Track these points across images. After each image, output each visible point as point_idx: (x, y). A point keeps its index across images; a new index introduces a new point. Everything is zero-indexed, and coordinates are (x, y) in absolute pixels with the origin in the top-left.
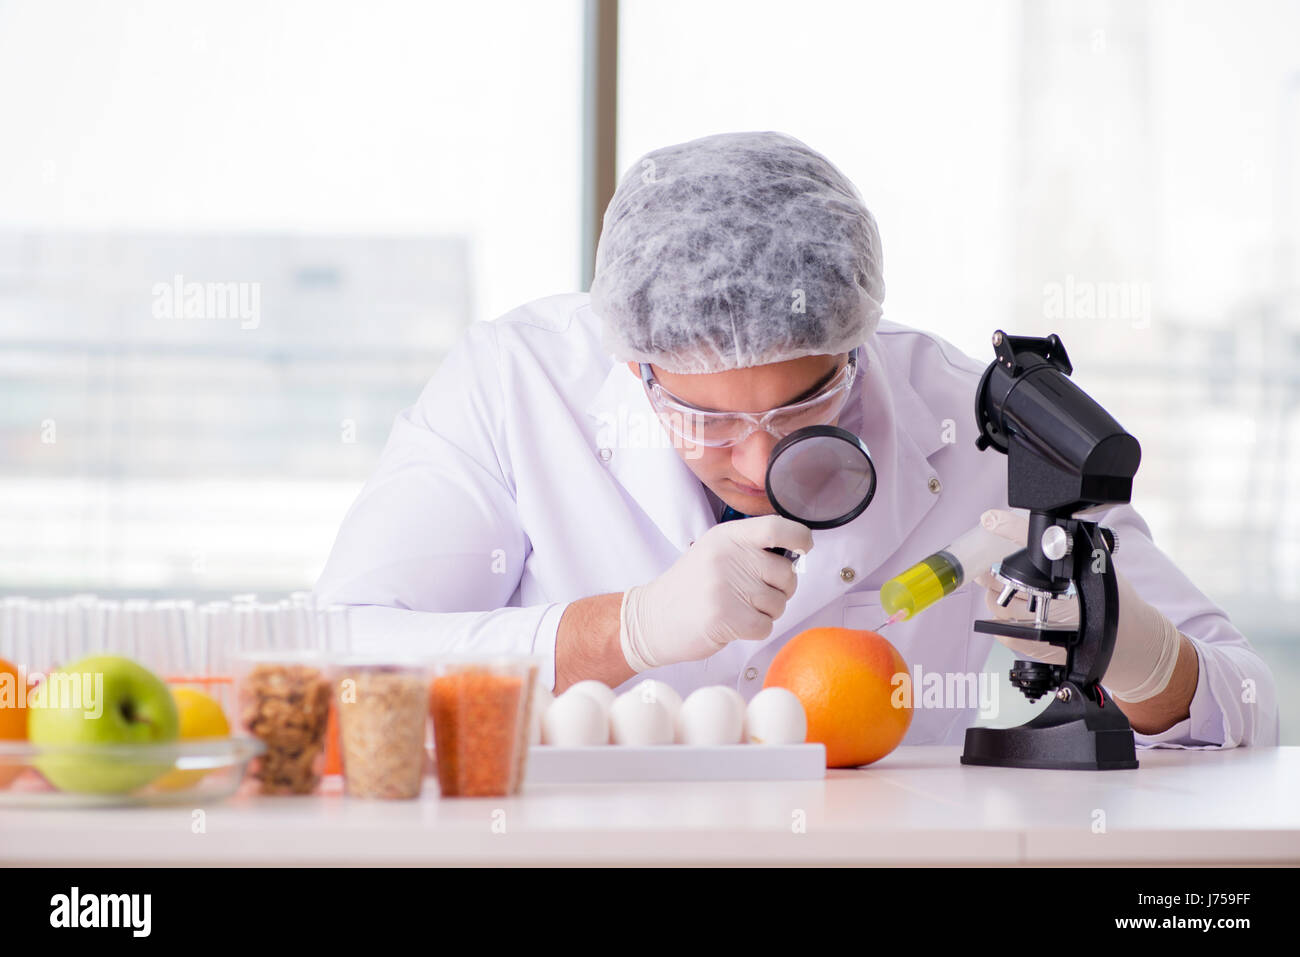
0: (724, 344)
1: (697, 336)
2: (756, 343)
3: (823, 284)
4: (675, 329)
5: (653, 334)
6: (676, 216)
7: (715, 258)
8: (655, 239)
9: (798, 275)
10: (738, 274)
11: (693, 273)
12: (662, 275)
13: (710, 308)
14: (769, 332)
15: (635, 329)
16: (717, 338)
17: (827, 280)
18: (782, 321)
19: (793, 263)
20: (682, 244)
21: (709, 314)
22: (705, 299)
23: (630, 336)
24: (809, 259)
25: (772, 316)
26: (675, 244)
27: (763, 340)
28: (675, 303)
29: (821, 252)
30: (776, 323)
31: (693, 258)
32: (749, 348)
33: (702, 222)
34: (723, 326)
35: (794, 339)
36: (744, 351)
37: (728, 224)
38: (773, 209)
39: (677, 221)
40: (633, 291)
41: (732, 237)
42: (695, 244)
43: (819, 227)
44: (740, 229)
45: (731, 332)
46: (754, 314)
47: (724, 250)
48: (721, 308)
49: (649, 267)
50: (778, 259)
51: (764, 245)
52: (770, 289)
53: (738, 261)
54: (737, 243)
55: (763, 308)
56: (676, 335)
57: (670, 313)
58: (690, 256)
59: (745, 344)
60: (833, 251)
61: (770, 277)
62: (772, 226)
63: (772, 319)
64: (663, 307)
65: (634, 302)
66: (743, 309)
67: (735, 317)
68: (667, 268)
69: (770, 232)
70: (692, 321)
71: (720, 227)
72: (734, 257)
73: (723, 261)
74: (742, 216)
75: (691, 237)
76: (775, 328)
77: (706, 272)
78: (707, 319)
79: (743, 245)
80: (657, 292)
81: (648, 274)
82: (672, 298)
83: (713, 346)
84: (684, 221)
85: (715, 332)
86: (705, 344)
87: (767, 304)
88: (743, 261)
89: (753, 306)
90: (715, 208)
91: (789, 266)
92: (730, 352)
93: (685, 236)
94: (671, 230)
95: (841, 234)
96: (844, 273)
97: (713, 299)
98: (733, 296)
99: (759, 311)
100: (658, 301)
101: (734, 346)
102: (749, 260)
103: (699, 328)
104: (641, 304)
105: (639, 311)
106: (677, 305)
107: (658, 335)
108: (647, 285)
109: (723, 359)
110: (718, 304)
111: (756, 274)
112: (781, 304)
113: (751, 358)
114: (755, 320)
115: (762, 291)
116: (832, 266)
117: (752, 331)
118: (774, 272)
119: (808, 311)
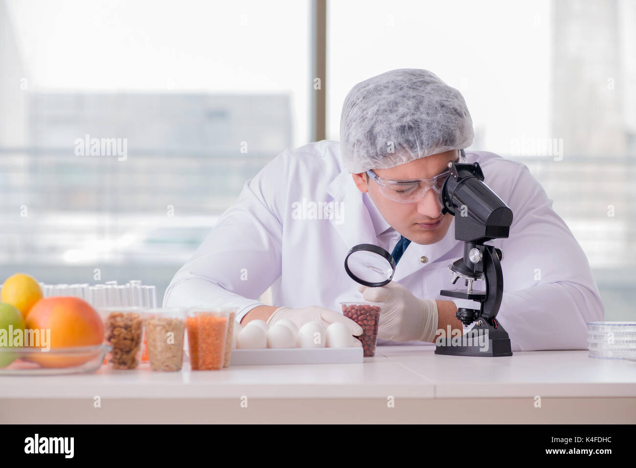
0: (412, 146)
1: (400, 144)
2: (427, 143)
3: (451, 116)
5: (378, 149)
6: (379, 97)
7: (401, 110)
8: (373, 108)
9: (440, 112)
10: (413, 114)
11: (393, 117)
12: (379, 121)
13: (404, 130)
15: (370, 148)
16: (409, 145)
17: (452, 114)
18: (437, 132)
19: (436, 108)
20: (386, 107)
21: (404, 133)
22: (401, 126)
23: (368, 152)
24: (443, 106)
25: (432, 130)
26: (382, 108)
27: (430, 142)
28: (387, 131)
29: (446, 103)
31: (391, 111)
32: (424, 146)
33: (392, 97)
34: (411, 138)
36: (422, 148)
37: (404, 97)
38: (422, 89)
39: (381, 99)
40: (366, 132)
41: (407, 101)
42: (391, 106)
43: (443, 95)
44: (410, 97)
45: (415, 140)
46: (424, 130)
47: (405, 106)
48: (409, 129)
49: (372, 119)
50: (431, 107)
51: (422, 102)
52: (429, 119)
53: (412, 109)
54: (410, 103)
55: (428, 127)
56: (390, 145)
57: (386, 136)
58: (390, 111)
59: (422, 145)
60: (452, 103)
61: (428, 114)
62: (423, 95)
63: (432, 131)
64: (382, 135)
65: (367, 136)
66: (419, 128)
67: (416, 133)
68: (380, 117)
69: (423, 97)
70: (397, 138)
71: (400, 98)
72: (410, 108)
73: (406, 110)
74: (409, 92)
75: (389, 104)
76: (435, 135)
77: (399, 116)
78: (403, 135)
79: (413, 103)
80: (377, 129)
81: (372, 122)
82: (385, 130)
83: (407, 149)
84: (384, 98)
85: (408, 141)
86: (404, 148)
87: (429, 125)
88: (414, 109)
89: (423, 126)
90: (396, 92)
91: (435, 109)
92: (415, 150)
93: (386, 104)
94: (378, 103)
95: (453, 97)
96: (459, 111)
97: (405, 126)
98: (413, 123)
99: (426, 128)
100: (379, 133)
101: (417, 147)
102: (417, 108)
103: (400, 140)
104: (371, 136)
105: (370, 139)
106: (388, 132)
107: (381, 148)
108: (373, 127)
109: (412, 154)
110: (407, 128)
111: (422, 113)
112: (435, 125)
113: (425, 152)
114: (425, 133)
115: (426, 120)
116: (453, 108)
117: (424, 138)
118: (429, 112)
119: (447, 127)
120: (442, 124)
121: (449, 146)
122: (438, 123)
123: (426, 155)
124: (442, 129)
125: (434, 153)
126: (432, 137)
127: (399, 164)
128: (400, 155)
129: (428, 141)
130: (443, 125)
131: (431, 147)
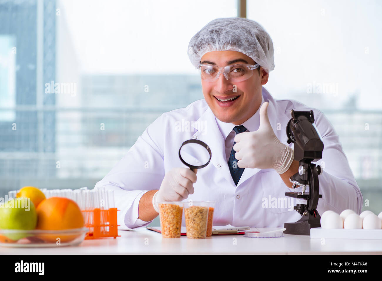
0: (214, 42)
1: (207, 39)
2: (222, 41)
3: (245, 33)
4: (203, 38)
13: (213, 32)
14: (226, 38)
16: (212, 40)
18: (230, 36)
22: (212, 30)
30: (228, 36)
32: (220, 42)
34: (215, 37)
35: (232, 41)
36: (218, 43)
45: (216, 39)
46: (223, 33)
48: (215, 32)
55: (226, 33)
59: (219, 42)
66: (220, 32)
67: (218, 34)
76: (228, 37)
78: (211, 35)
83: (212, 44)
89: (224, 32)
92: (215, 44)
97: (214, 30)
98: (219, 30)
103: (208, 37)
109: (214, 47)
112: (231, 33)
113: (220, 46)
114: (223, 35)
115: (227, 30)
116: (249, 31)
117: (221, 37)
118: (232, 27)
119: (239, 36)
120: (236, 34)
122: (234, 33)
123: (221, 50)
125: (227, 49)
128: (206, 46)
131: (224, 44)
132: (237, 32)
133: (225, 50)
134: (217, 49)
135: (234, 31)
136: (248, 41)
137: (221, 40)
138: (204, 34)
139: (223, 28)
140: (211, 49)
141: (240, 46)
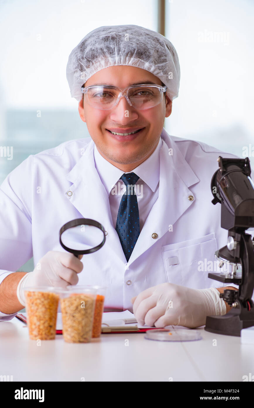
0: (111, 53)
1: (101, 49)
2: (123, 51)
3: (152, 41)
4: (93, 48)
5: (85, 54)
7: (112, 30)
9: (143, 36)
13: (108, 39)
16: (108, 50)
18: (134, 44)
21: (107, 41)
22: (106, 37)
30: (131, 44)
32: (120, 53)
34: (112, 46)
35: (138, 50)
36: (118, 54)
45: (114, 48)
48: (112, 39)
56: (94, 50)
57: (93, 44)
58: (103, 31)
64: (90, 44)
66: (120, 39)
67: (116, 41)
68: (94, 34)
70: (100, 44)
76: (131, 45)
77: (108, 32)
78: (106, 43)
80: (89, 41)
81: (87, 37)
83: (108, 55)
85: (108, 48)
86: (104, 53)
87: (130, 39)
89: (124, 38)
92: (114, 56)
97: (109, 37)
101: (115, 53)
103: (102, 46)
105: (81, 47)
107: (87, 53)
108: (86, 40)
109: (110, 59)
110: (110, 38)
112: (135, 40)
113: (121, 59)
114: (124, 42)
117: (122, 46)
119: (145, 45)
120: (141, 41)
121: (143, 59)
122: (138, 40)
123: (122, 64)
124: (139, 44)
125: (130, 63)
126: (129, 46)
127: (99, 69)
129: (125, 49)
130: (141, 43)
131: (127, 55)
132: (142, 39)
133: (127, 64)
134: (115, 63)
135: (138, 37)
136: (158, 51)
137: (122, 49)
138: (93, 42)
139: (120, 34)
140: (107, 63)
141: (148, 57)
